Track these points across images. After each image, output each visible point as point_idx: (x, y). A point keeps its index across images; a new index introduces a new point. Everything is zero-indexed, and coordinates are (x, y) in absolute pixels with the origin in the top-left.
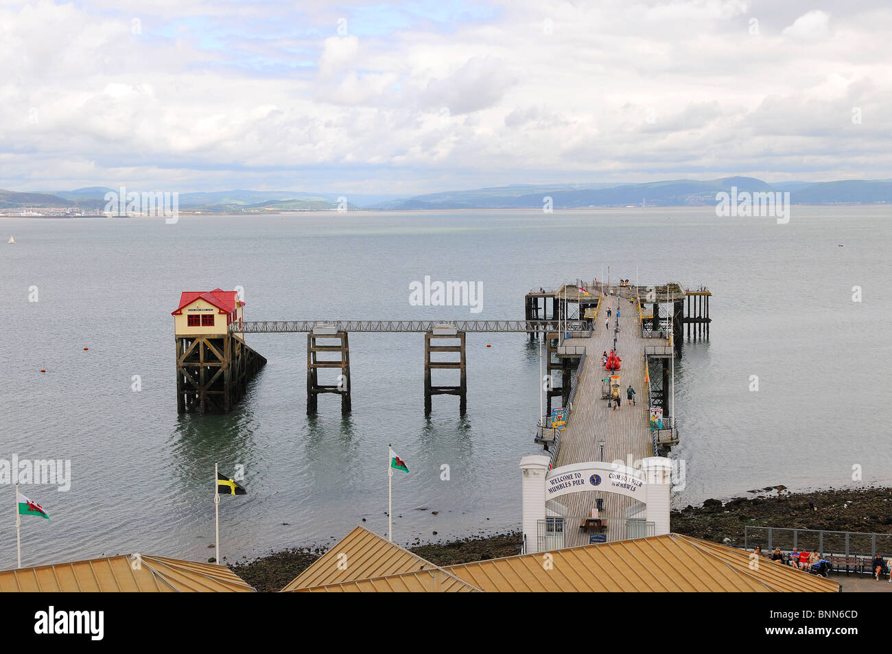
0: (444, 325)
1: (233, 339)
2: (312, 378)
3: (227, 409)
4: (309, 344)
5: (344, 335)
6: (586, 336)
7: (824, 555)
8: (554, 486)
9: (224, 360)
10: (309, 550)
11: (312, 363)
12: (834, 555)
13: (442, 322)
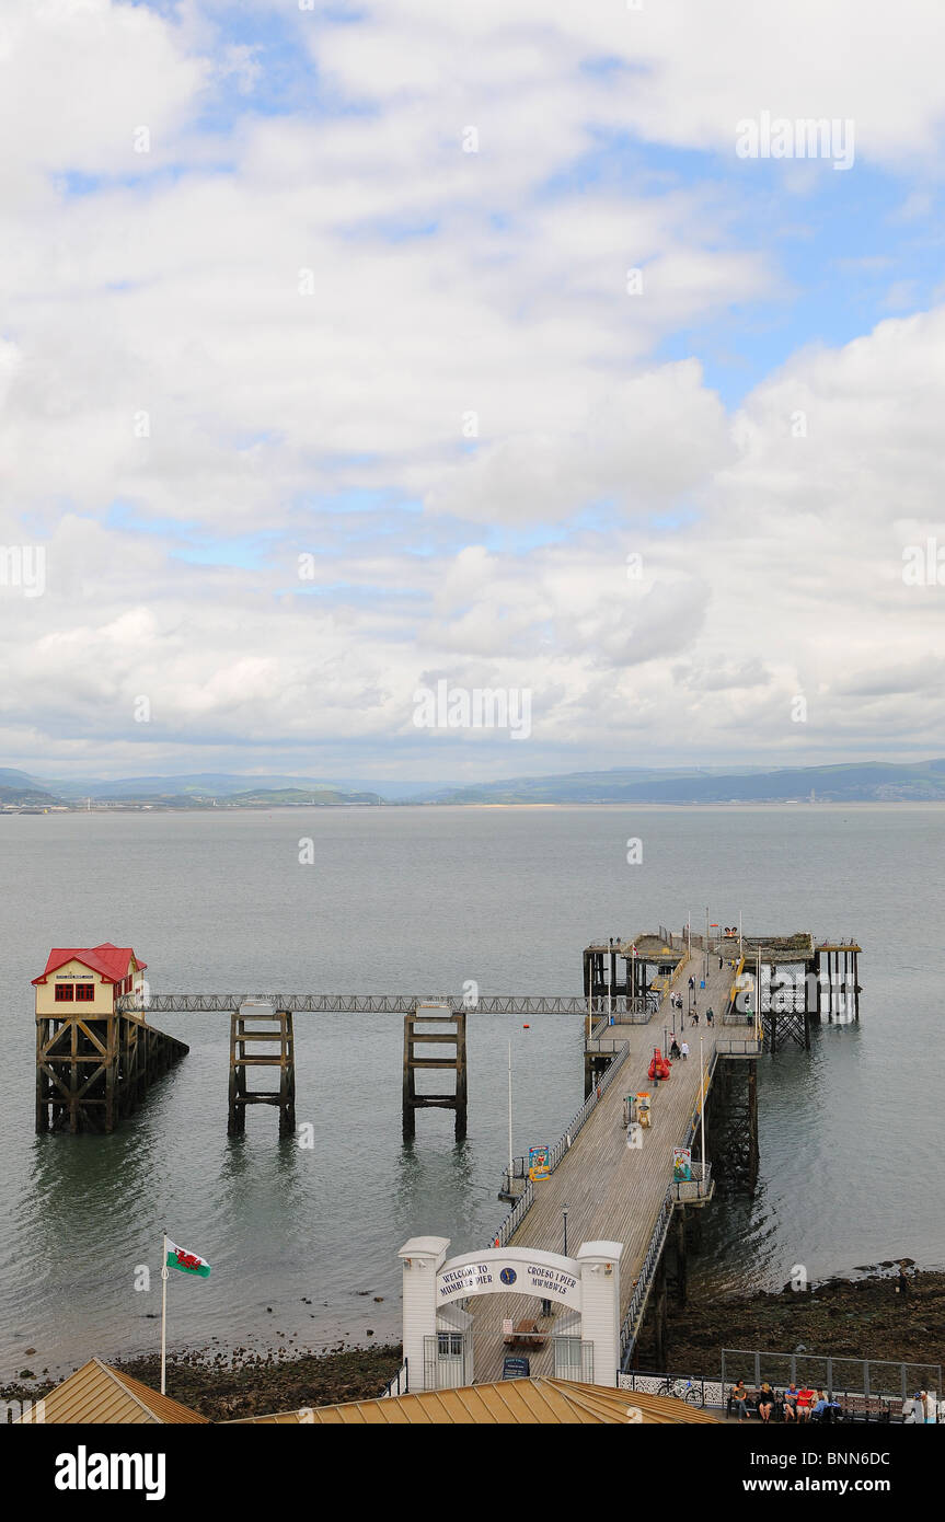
0: (433, 1003)
1: (123, 1021)
2: (238, 1081)
3: (108, 1127)
4: (233, 1029)
5: (286, 1017)
6: (640, 1021)
7: (834, 1394)
8: (449, 1284)
9: (107, 1052)
10: (175, 1359)
11: (238, 1057)
12: (849, 1395)
13: (430, 998)
